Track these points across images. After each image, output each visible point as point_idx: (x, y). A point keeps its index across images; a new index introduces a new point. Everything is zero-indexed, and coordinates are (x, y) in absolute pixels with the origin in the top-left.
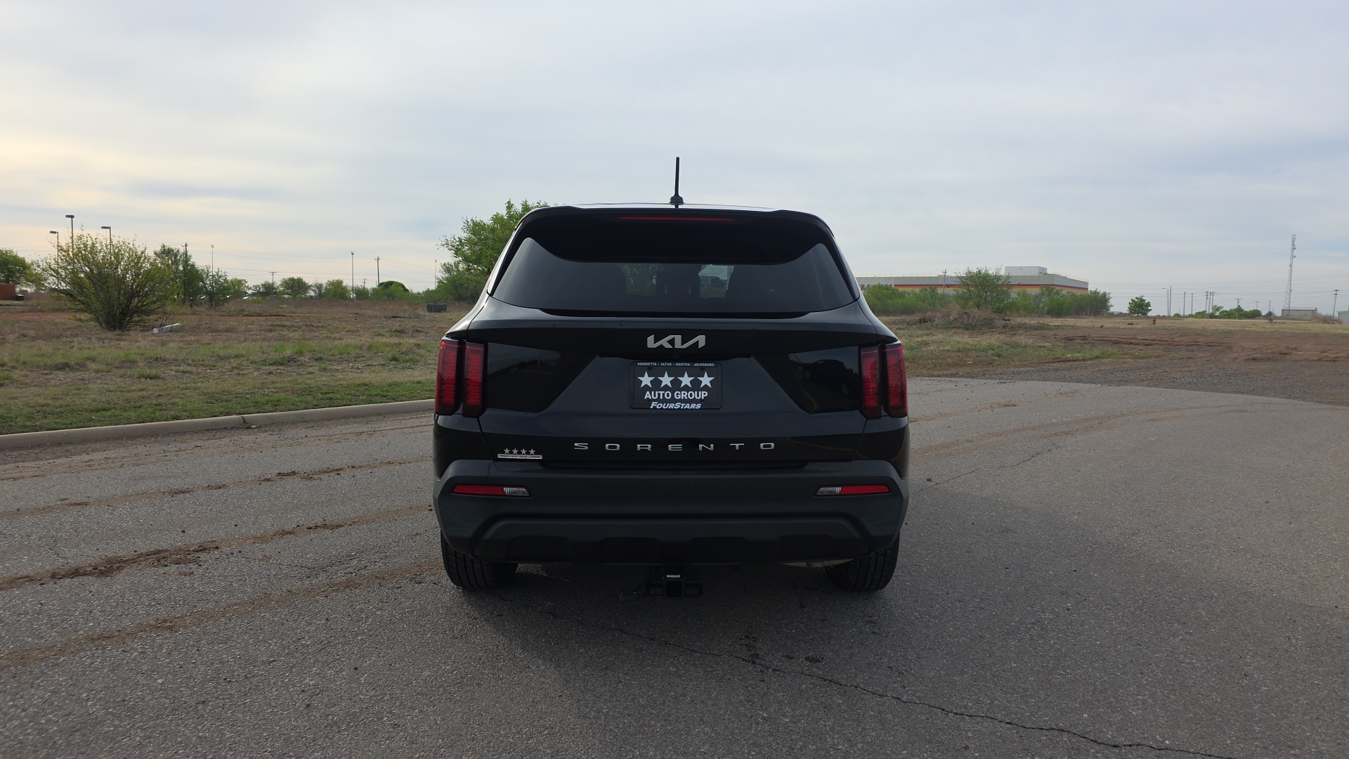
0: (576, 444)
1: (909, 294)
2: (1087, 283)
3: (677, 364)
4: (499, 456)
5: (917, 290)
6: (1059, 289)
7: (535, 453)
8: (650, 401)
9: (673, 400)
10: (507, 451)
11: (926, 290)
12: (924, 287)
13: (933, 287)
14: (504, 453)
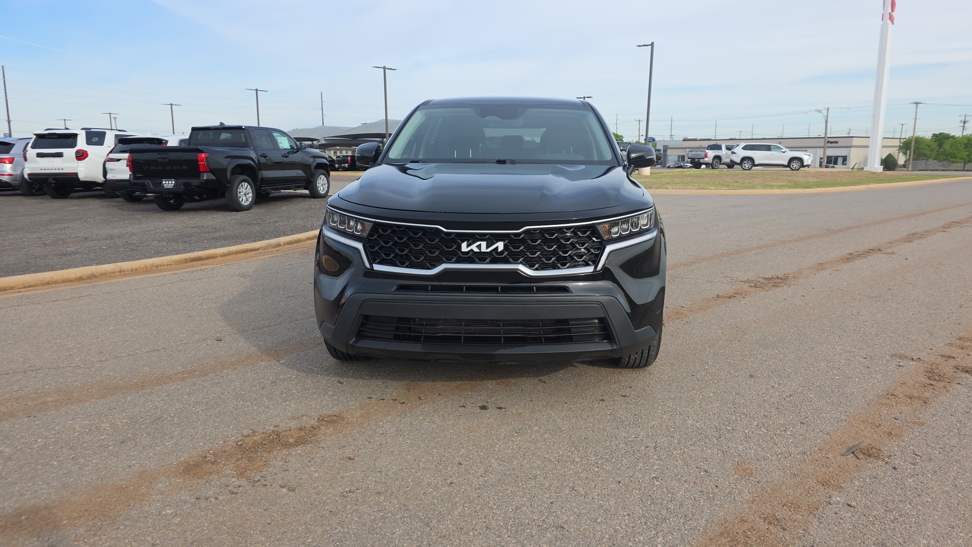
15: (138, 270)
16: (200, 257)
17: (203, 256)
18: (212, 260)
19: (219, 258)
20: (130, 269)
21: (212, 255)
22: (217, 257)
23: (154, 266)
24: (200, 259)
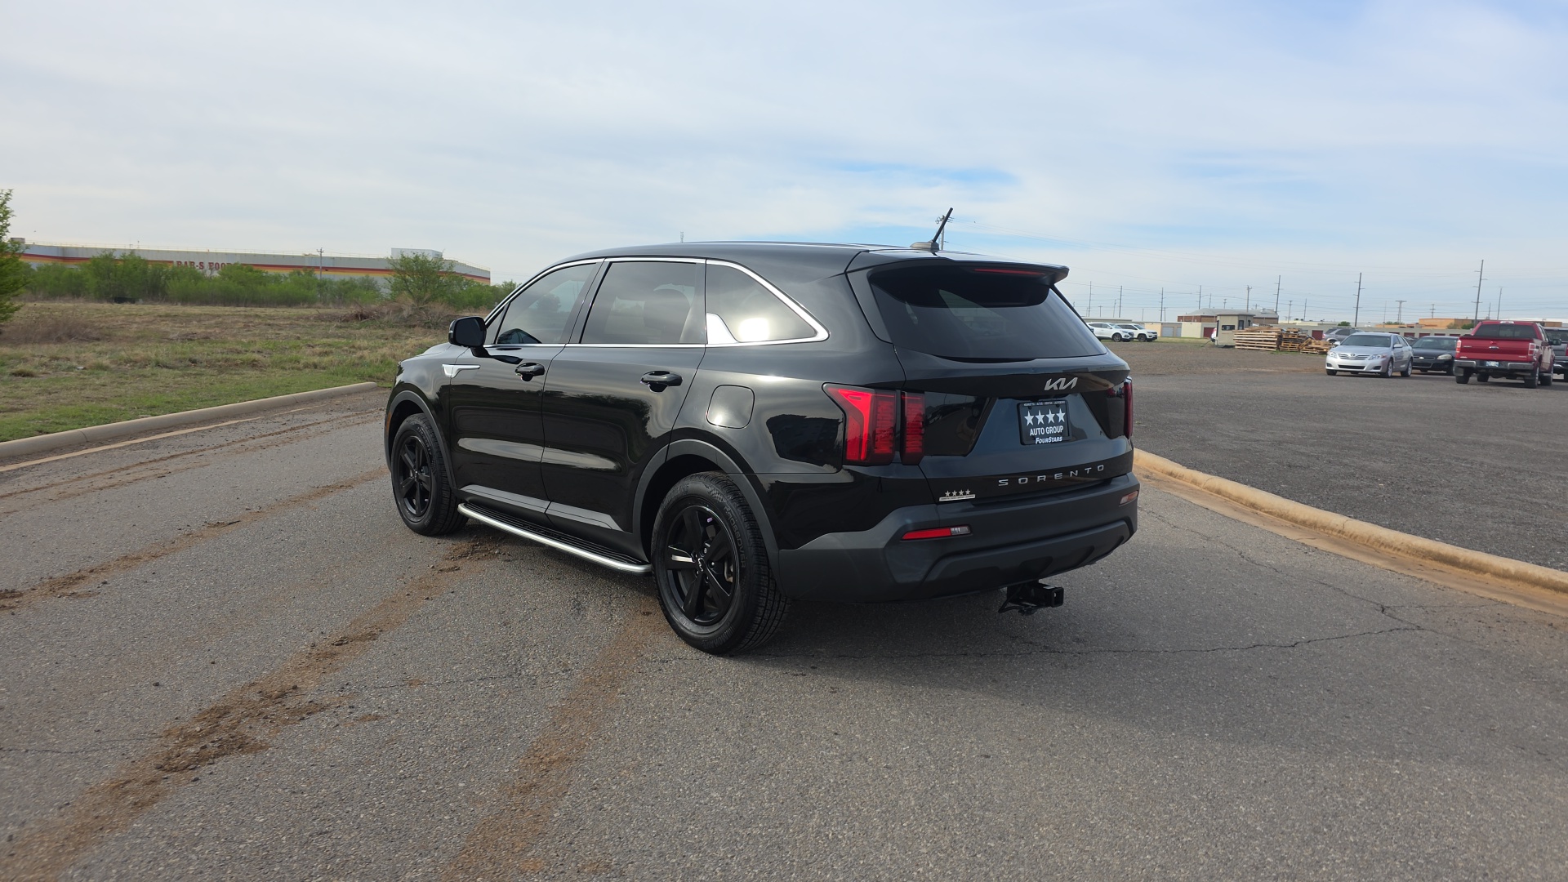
0: (1000, 481)
1: (286, 278)
2: (489, 272)
3: (1046, 403)
4: (941, 499)
5: (286, 273)
6: (470, 278)
7: (970, 493)
8: (1034, 438)
9: (1047, 436)
10: (948, 494)
11: (299, 273)
12: (296, 270)
13: (308, 270)
14: (945, 495)
15: (1358, 538)
16: (1456, 557)
17: (1462, 560)
18: (1472, 573)
19: (1488, 576)
20: (1351, 532)
21: (1480, 564)
22: (1485, 572)
23: (1379, 542)
24: (1452, 562)
